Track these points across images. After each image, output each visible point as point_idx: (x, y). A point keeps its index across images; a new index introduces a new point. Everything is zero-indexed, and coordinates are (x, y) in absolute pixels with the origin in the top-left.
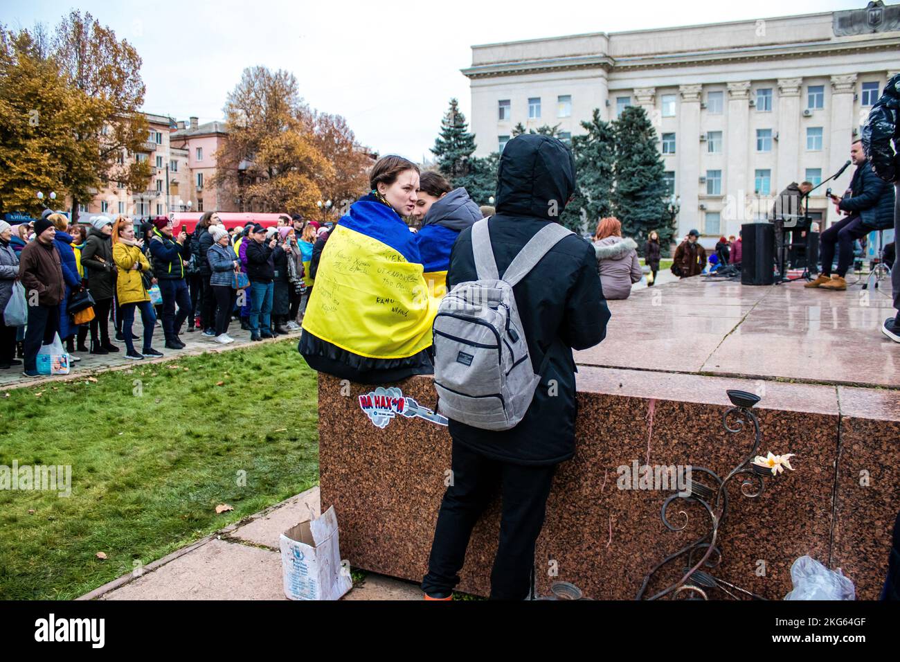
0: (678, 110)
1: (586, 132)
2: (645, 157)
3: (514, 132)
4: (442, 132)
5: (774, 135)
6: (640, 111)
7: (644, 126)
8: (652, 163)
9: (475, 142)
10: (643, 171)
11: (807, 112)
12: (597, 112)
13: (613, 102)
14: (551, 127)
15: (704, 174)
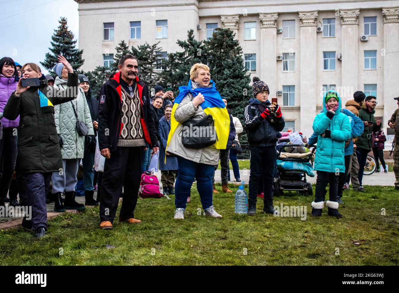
0: (259, 34)
1: (182, 50)
2: (234, 71)
3: (118, 49)
4: (52, 48)
5: (337, 55)
6: (229, 32)
7: (233, 46)
8: (240, 76)
9: (83, 57)
10: (233, 83)
11: (364, 37)
12: (191, 32)
13: (203, 27)
14: (151, 45)
15: (281, 89)
